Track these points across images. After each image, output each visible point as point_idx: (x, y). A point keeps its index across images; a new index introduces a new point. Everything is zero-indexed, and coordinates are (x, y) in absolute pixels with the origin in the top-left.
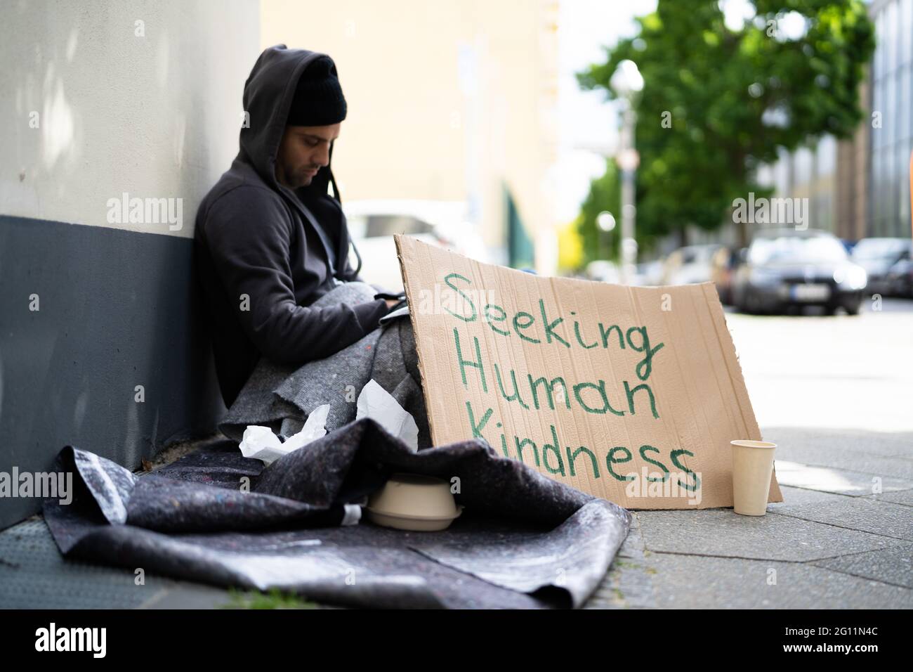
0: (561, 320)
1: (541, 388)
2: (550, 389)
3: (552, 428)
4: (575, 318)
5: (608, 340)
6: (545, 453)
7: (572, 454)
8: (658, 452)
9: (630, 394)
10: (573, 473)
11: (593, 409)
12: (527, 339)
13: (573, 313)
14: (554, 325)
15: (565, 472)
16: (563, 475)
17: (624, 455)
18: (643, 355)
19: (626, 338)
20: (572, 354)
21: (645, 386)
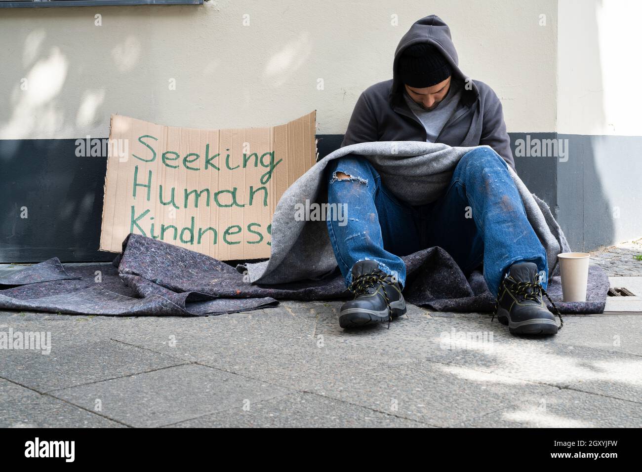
0: (219, 155)
1: (192, 197)
2: (198, 196)
3: (193, 218)
4: (228, 153)
5: (247, 163)
6: (182, 232)
7: (202, 232)
8: (260, 226)
9: (252, 194)
10: (199, 243)
11: (224, 205)
12: (191, 169)
13: (228, 150)
14: (212, 159)
15: (194, 242)
16: (192, 244)
17: (236, 230)
18: (268, 169)
19: (259, 161)
20: (220, 174)
21: (264, 188)
